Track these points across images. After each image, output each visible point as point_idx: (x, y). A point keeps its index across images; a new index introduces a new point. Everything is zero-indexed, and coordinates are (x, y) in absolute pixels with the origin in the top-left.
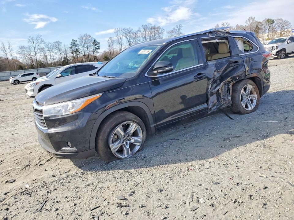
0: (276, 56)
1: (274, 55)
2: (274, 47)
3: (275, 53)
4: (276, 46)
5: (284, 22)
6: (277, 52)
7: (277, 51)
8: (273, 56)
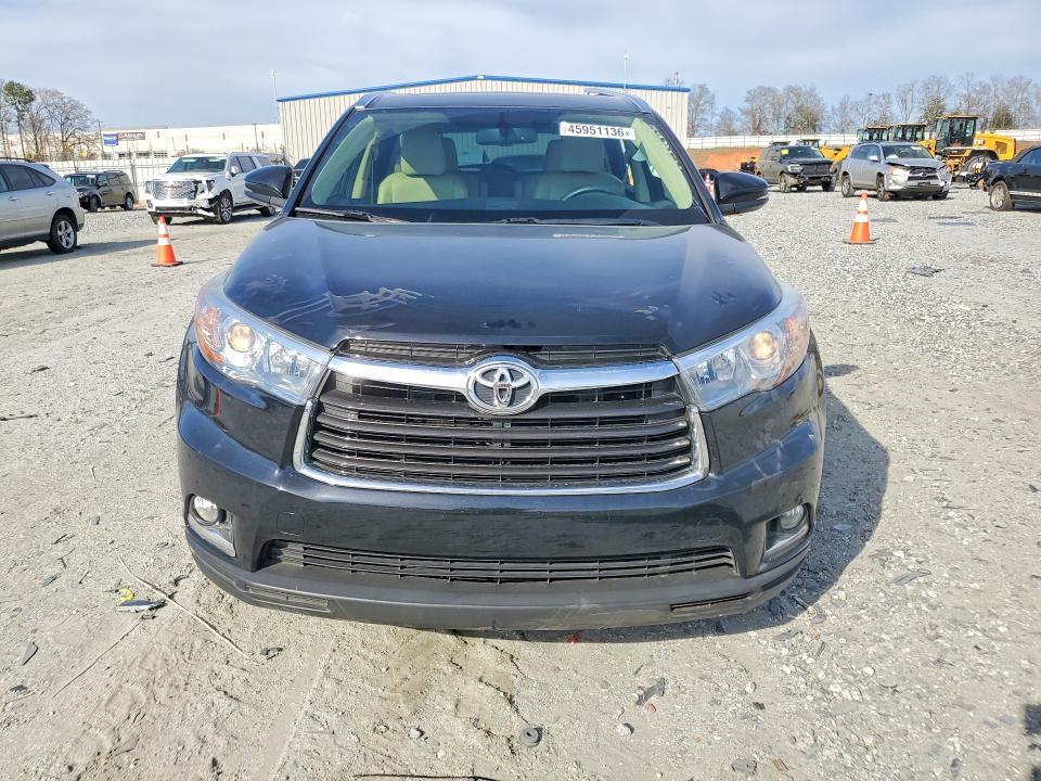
0: (212, 214)
1: (202, 208)
2: (200, 182)
3: (205, 204)
4: (206, 178)
5: (69, 105)
6: (211, 201)
7: (211, 196)
8: (200, 212)
